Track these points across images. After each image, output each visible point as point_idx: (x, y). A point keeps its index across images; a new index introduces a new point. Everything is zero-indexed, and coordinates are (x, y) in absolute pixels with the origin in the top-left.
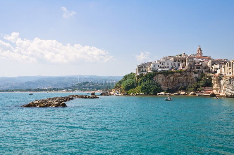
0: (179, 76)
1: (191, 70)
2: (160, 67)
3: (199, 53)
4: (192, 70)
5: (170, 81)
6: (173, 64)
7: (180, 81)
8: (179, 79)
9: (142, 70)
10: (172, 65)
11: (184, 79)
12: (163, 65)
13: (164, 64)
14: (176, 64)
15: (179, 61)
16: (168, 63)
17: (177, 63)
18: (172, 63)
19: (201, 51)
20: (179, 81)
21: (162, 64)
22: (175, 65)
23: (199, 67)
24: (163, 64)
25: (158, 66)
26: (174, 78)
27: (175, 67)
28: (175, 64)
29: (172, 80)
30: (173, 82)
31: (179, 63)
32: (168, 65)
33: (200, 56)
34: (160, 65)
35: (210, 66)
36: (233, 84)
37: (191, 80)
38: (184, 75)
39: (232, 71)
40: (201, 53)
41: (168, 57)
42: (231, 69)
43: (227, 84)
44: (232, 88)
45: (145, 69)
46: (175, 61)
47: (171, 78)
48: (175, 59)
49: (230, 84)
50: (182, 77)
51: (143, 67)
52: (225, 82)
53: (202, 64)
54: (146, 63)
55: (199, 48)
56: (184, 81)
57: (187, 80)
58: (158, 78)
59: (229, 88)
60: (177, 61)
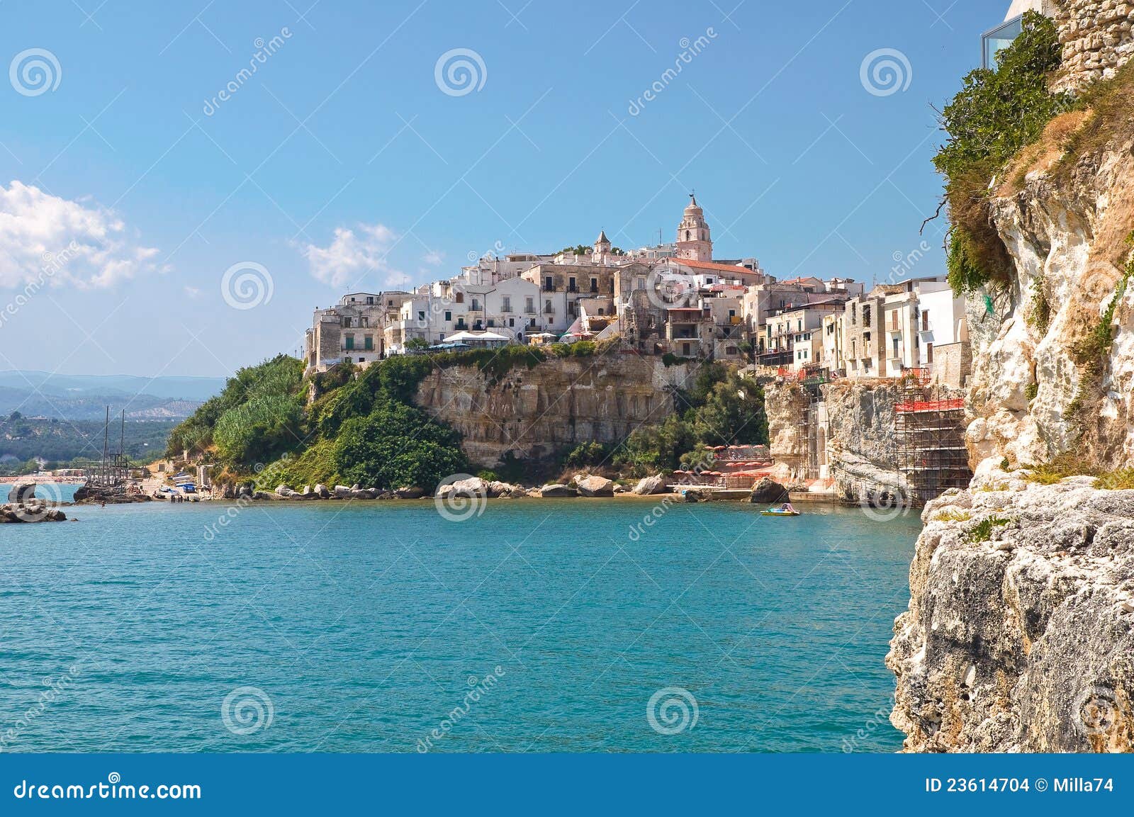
0: (573, 379)
1: (642, 345)
2: (455, 320)
3: (693, 238)
4: (649, 342)
5: (519, 411)
6: (536, 304)
7: (577, 412)
8: (572, 399)
9: (343, 341)
10: (530, 310)
11: (603, 399)
12: (474, 307)
13: (480, 303)
14: (553, 305)
15: (572, 288)
16: (507, 301)
17: (559, 299)
18: (530, 301)
19: (702, 226)
20: (572, 410)
21: (468, 301)
22: (548, 310)
23: (693, 328)
24: (474, 303)
25: (448, 316)
26: (545, 394)
27: (551, 321)
28: (549, 303)
29: (530, 405)
30: (535, 417)
31: (572, 296)
32: (507, 309)
33: (700, 260)
34: (460, 311)
35: (754, 320)
36: (882, 425)
37: (647, 404)
38: (600, 374)
39: (879, 348)
40: (703, 239)
41: (508, 259)
42: (874, 337)
43: (850, 427)
44: (876, 454)
45: (365, 335)
46: (549, 286)
47: (524, 391)
48: (549, 275)
49: (869, 425)
50: (588, 387)
51: (355, 321)
52: (839, 418)
53: (710, 306)
54: (372, 298)
55: (692, 211)
56: (605, 406)
57: (619, 404)
58: (444, 392)
59: (863, 450)
60: (559, 289)
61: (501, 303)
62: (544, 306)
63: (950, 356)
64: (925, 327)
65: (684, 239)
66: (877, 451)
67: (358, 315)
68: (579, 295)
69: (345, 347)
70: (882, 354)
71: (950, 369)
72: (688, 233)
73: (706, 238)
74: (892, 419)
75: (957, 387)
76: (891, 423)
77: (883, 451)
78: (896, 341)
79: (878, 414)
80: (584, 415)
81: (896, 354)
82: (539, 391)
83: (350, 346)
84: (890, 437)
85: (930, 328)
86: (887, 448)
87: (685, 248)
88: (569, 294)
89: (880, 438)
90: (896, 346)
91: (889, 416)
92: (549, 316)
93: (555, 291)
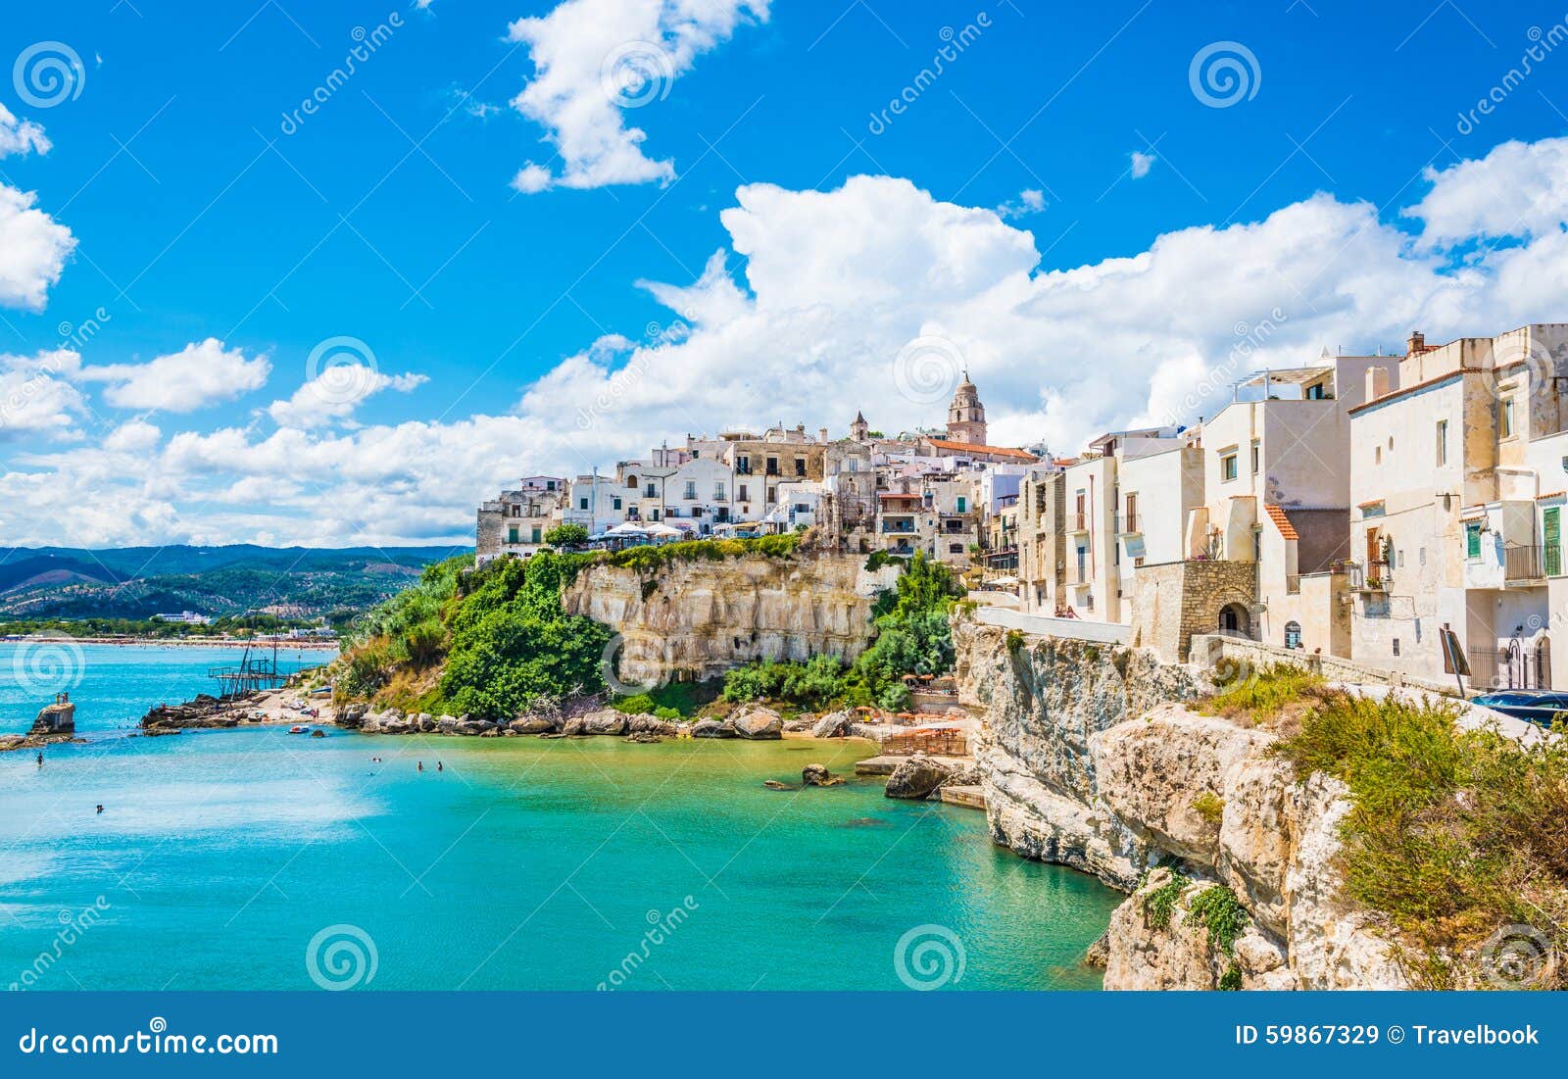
0: (758, 583)
1: (843, 540)
2: (625, 508)
3: (965, 418)
4: (854, 539)
5: (689, 623)
6: (727, 491)
7: (763, 624)
8: (755, 608)
9: (505, 533)
10: (720, 498)
11: (796, 608)
12: (651, 493)
13: (658, 489)
14: (749, 492)
15: (772, 468)
16: (691, 485)
17: (756, 483)
18: (721, 486)
19: (975, 405)
20: (756, 620)
21: (643, 485)
22: (743, 497)
23: (910, 520)
24: (651, 488)
25: (618, 504)
26: (721, 601)
27: (746, 510)
28: (743, 489)
29: (701, 616)
30: (708, 631)
31: (772, 480)
32: (691, 496)
33: (972, 443)
34: (632, 497)
35: (987, 510)
36: (1049, 713)
37: (849, 613)
38: (792, 576)
39: (1057, 566)
40: (976, 420)
41: (723, 439)
42: (1050, 541)
43: (1003, 706)
44: (1041, 762)
45: (533, 526)
46: (743, 468)
47: (694, 597)
48: (743, 455)
49: (1028, 707)
50: (779, 592)
51: (525, 509)
52: (988, 686)
53: (933, 492)
54: (553, 483)
55: (965, 388)
56: (798, 615)
57: (816, 614)
58: (593, 599)
59: (1022, 750)
60: (756, 471)
61: (684, 489)
62: (737, 491)
63: (1162, 589)
64: (1131, 527)
65: (955, 421)
66: (1044, 758)
67: (528, 502)
68: (782, 479)
69: (507, 539)
70: (1060, 573)
71: (1163, 618)
72: (959, 414)
73: (980, 418)
74: (1065, 702)
75: (1173, 659)
76: (1063, 710)
77: (1053, 759)
78: (1081, 551)
79: (1041, 690)
80: (772, 627)
81: (1082, 577)
82: (714, 598)
83: (514, 539)
84: (1061, 737)
85: (1139, 529)
86: (1058, 754)
87: (955, 430)
88: (769, 478)
89: (1046, 735)
90: (1081, 562)
91: (1059, 697)
92: (744, 504)
93: (751, 474)
